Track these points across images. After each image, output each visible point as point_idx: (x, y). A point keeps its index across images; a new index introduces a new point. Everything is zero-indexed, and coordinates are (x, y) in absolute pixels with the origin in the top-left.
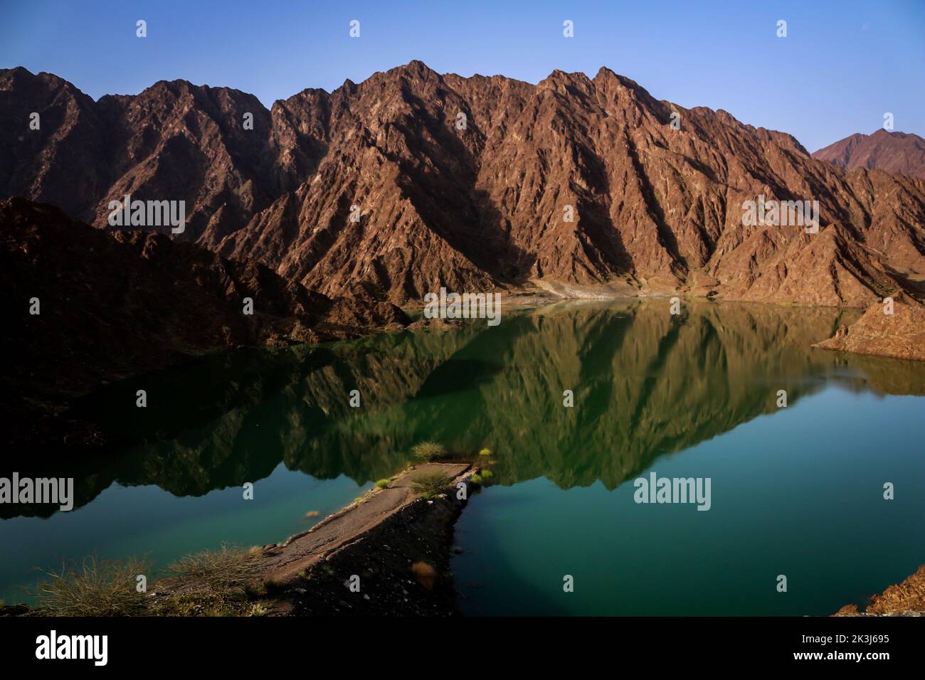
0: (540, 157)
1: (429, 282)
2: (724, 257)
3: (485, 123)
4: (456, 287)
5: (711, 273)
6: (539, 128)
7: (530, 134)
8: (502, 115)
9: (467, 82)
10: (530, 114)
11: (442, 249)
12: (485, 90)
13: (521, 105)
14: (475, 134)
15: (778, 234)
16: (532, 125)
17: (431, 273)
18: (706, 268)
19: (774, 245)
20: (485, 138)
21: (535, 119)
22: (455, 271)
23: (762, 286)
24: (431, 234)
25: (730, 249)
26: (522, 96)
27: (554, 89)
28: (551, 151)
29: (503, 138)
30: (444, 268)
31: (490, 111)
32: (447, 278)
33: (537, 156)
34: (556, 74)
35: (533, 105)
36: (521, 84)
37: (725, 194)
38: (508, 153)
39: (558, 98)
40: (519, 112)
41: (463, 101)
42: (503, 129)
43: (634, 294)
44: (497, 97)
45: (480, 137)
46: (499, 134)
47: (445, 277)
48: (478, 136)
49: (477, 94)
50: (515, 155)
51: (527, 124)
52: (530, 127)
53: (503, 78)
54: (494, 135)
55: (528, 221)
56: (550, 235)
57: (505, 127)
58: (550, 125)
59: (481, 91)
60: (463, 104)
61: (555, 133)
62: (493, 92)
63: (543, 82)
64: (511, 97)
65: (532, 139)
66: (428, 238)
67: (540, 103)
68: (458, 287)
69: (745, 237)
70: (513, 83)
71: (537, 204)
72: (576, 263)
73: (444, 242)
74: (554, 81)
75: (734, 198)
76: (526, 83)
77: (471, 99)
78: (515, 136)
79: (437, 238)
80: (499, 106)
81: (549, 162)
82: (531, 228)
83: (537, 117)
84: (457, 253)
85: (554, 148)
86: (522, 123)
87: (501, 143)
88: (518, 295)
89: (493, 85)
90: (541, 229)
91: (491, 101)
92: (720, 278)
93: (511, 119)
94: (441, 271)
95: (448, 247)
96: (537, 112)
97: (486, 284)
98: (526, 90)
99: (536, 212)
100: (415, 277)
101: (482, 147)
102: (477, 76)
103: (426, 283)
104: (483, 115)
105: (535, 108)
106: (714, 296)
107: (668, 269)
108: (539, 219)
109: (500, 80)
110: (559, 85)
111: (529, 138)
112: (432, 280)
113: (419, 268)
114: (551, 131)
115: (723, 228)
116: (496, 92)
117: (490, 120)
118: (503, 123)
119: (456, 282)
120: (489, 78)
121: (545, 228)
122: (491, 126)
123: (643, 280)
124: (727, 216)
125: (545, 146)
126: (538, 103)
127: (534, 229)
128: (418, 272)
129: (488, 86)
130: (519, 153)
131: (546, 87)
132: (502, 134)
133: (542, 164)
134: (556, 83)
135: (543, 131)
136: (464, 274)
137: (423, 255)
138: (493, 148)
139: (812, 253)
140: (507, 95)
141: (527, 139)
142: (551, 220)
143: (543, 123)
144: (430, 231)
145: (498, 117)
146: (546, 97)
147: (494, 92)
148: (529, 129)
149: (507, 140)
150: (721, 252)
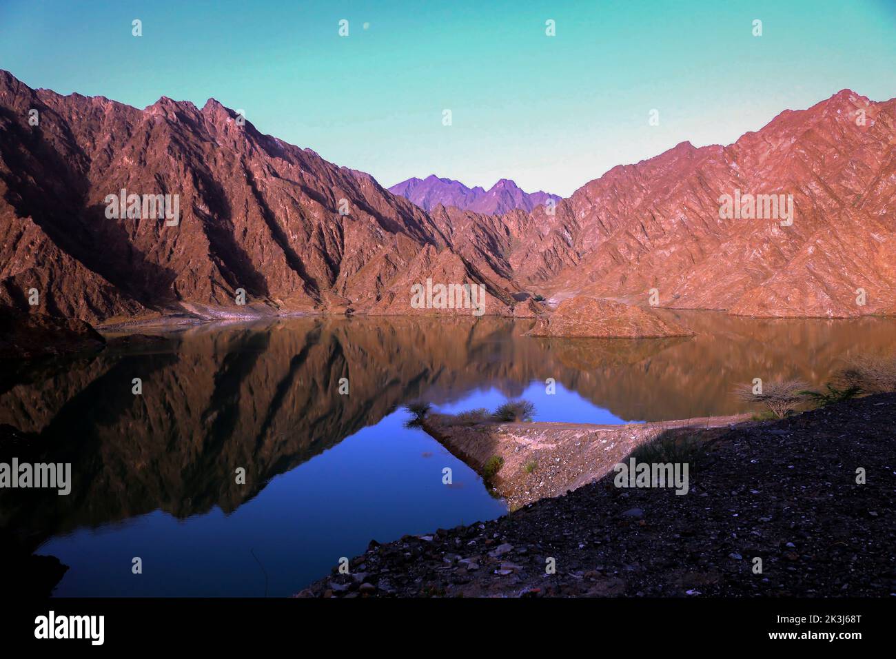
0: (158, 182)
1: (74, 305)
2: (349, 279)
3: (88, 144)
4: (104, 309)
5: (340, 294)
6: (152, 153)
7: (143, 159)
8: (108, 137)
9: (65, 100)
10: (141, 138)
11: (77, 271)
12: (86, 110)
13: (128, 129)
14: (78, 156)
15: (398, 257)
16: (145, 150)
17: (75, 295)
18: (334, 289)
19: (395, 267)
20: (90, 161)
21: (147, 144)
22: (101, 292)
23: (403, 301)
24: (63, 254)
25: (354, 271)
26: (128, 121)
27: (164, 115)
28: (169, 176)
29: (110, 161)
30: (88, 290)
31: (93, 132)
32: (93, 300)
33: (155, 180)
34: (163, 101)
35: (144, 130)
36: (126, 108)
37: (342, 223)
38: (119, 176)
39: (170, 125)
40: (126, 135)
41: (62, 120)
42: (110, 152)
43: (275, 314)
44: (99, 118)
45: (84, 159)
46: (105, 156)
47: (91, 299)
48: (81, 158)
49: (77, 113)
50: (128, 179)
51: (139, 148)
52: (142, 151)
53: (105, 100)
54: (100, 157)
55: (152, 246)
56: (178, 259)
57: (112, 151)
58: (166, 151)
59: (82, 111)
60: (62, 123)
61: (172, 159)
62: (95, 113)
63: (150, 108)
64: (116, 121)
65: (145, 164)
66: (59, 260)
67: (152, 128)
68: (106, 309)
69: (365, 261)
70: (117, 106)
71: (160, 228)
72: (214, 284)
73: (78, 263)
74: (163, 108)
75: (351, 226)
76: (131, 107)
77: (71, 118)
78: (126, 159)
79: (70, 259)
80: (102, 128)
81: (169, 188)
82: (157, 252)
83: (150, 143)
84: (95, 274)
85: (172, 174)
86: (133, 147)
87: (109, 166)
88: (170, 316)
89: (94, 106)
90: (167, 253)
91: (93, 122)
92: (350, 298)
93: (118, 142)
94: (85, 292)
95: (84, 268)
96: (149, 136)
97: (135, 306)
98: (132, 115)
99: (159, 237)
100: (56, 299)
101: (87, 169)
102: (77, 95)
103: (70, 305)
104: (85, 136)
105: (147, 132)
106: (352, 313)
107: (303, 291)
108: (164, 243)
109: (102, 101)
110: (169, 112)
111: (142, 162)
112: (77, 302)
113: (60, 289)
114: (168, 157)
115: (343, 253)
116: (98, 114)
117: (94, 142)
118: (109, 146)
119: (104, 304)
120: (90, 98)
121: (172, 252)
122: (95, 148)
123: (278, 301)
124: (345, 242)
125: (163, 171)
126: (149, 128)
127: (160, 253)
128: (59, 294)
129: (89, 106)
130: (131, 177)
131: (154, 112)
132: (109, 157)
133: (162, 189)
134: (166, 109)
135: (158, 156)
136: (111, 295)
137: (62, 277)
138: (100, 171)
139: (444, 271)
140: (112, 118)
141: (140, 163)
142: (177, 244)
143: (156, 148)
144: (61, 251)
145: (104, 139)
146: (158, 123)
147: (97, 113)
148: (141, 153)
149: (116, 163)
150: (345, 275)
